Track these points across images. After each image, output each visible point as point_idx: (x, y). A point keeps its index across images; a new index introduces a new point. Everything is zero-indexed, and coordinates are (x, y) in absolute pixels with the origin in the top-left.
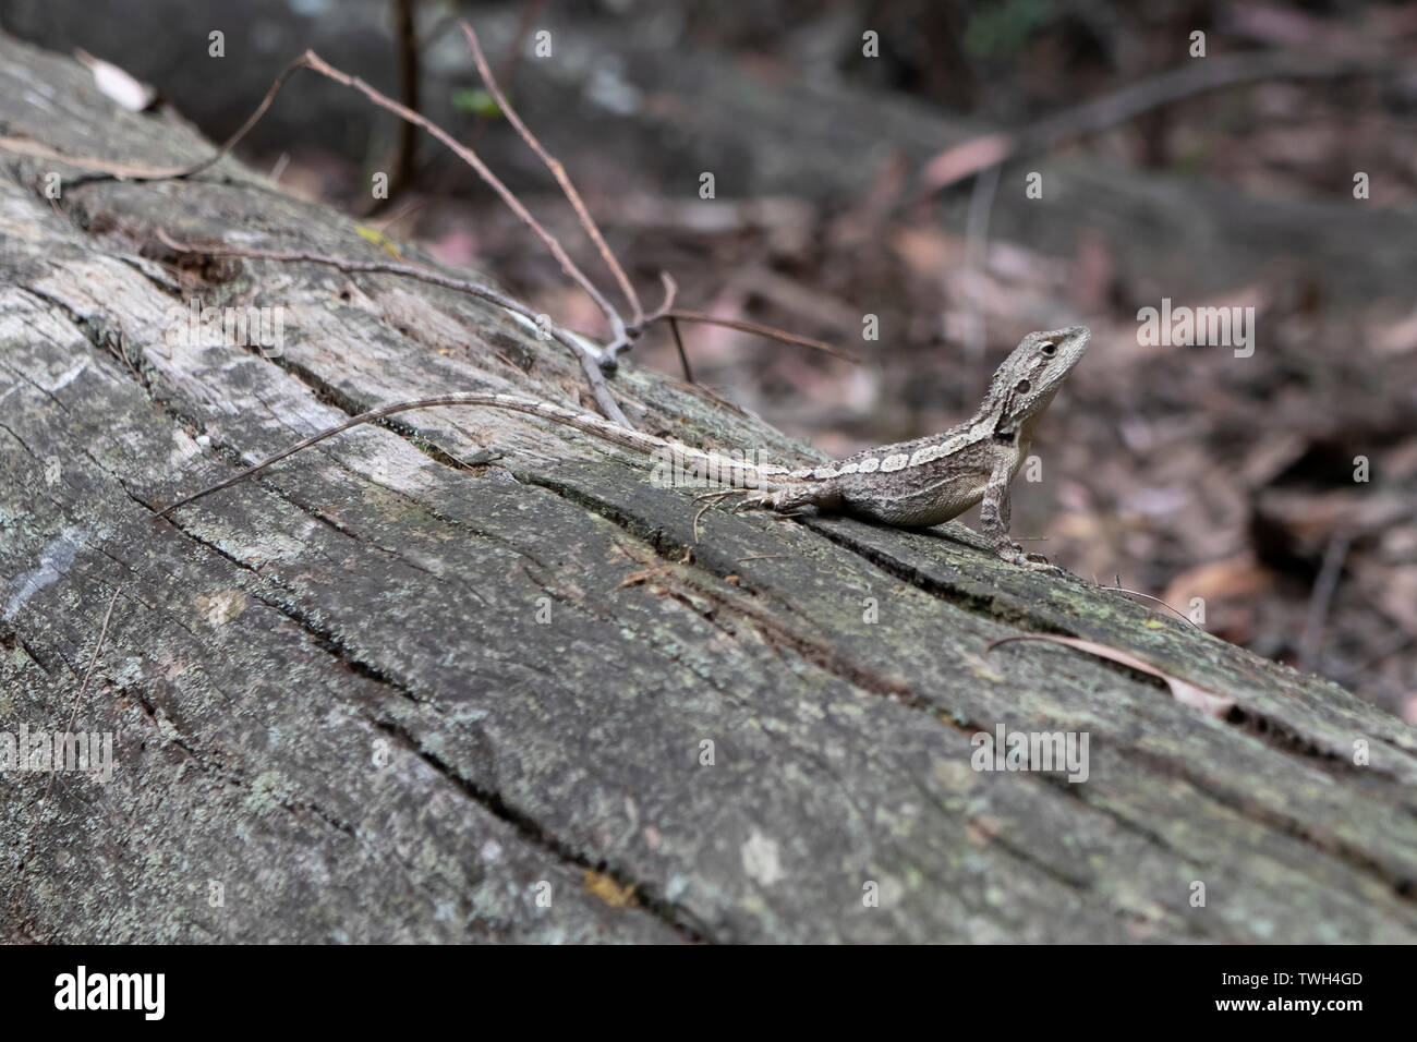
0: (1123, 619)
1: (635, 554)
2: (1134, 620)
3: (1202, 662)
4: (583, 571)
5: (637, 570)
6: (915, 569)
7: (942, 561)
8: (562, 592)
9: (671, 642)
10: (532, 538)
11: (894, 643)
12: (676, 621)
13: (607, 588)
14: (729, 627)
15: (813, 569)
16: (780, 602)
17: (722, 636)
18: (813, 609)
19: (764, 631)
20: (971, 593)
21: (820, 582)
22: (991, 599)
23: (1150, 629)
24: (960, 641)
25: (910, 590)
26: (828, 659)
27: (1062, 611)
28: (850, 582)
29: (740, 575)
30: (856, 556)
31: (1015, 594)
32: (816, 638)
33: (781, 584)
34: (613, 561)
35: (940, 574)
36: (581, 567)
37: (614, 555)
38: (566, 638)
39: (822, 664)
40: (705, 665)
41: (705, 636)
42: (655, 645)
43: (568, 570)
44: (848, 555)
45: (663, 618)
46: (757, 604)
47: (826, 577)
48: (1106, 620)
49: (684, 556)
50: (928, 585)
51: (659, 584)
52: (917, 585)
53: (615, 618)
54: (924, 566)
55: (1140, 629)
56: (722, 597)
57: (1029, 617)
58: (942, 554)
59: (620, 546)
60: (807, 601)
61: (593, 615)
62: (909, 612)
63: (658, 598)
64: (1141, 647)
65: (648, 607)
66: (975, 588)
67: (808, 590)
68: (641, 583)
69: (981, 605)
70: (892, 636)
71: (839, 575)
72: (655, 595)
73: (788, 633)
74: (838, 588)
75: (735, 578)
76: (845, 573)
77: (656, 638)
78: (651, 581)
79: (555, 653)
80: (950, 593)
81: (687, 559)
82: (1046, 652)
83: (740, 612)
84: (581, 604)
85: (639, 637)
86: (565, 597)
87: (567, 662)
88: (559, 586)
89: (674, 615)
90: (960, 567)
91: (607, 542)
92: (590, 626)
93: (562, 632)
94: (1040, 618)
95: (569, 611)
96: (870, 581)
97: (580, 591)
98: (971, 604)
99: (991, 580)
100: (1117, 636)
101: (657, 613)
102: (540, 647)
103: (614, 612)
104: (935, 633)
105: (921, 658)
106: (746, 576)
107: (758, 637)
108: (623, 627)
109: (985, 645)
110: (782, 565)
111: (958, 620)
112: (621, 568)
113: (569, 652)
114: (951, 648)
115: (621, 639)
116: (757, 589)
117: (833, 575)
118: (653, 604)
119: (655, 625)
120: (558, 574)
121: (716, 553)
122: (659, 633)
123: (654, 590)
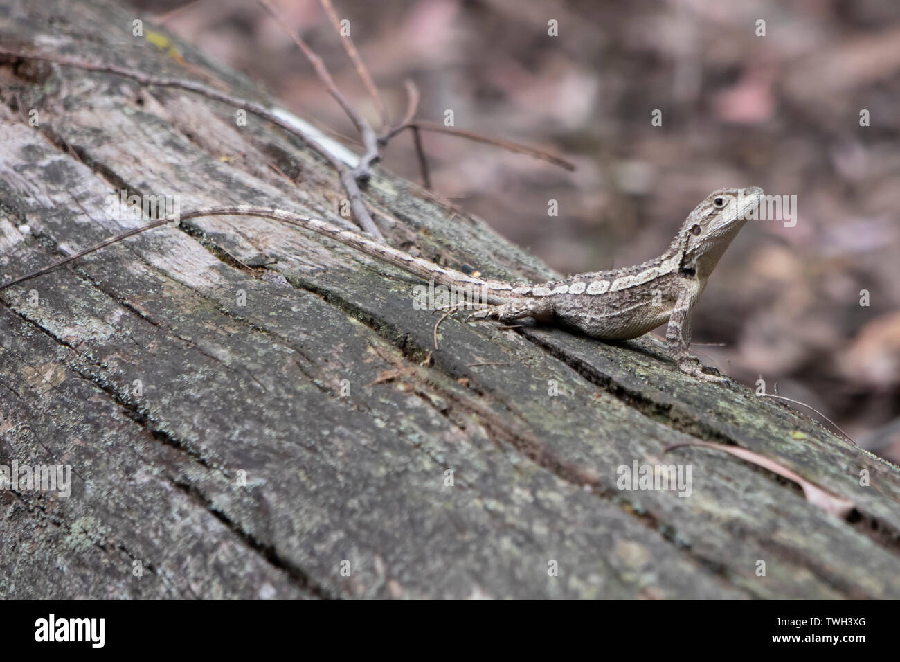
0: (774, 430)
1: (386, 356)
2: (783, 431)
3: (833, 470)
4: (345, 368)
5: (388, 369)
6: (610, 378)
7: (632, 372)
8: (327, 385)
9: (414, 432)
10: (303, 337)
11: (591, 442)
12: (418, 415)
13: (363, 383)
14: (460, 423)
15: (528, 375)
16: (501, 403)
17: (455, 429)
18: (528, 410)
19: (488, 427)
20: (654, 401)
21: (533, 387)
22: (670, 406)
23: (795, 439)
24: (643, 444)
25: (606, 397)
26: (538, 453)
27: (726, 420)
28: (558, 388)
29: (470, 378)
30: (563, 364)
31: (689, 404)
32: (529, 435)
33: (503, 387)
34: (368, 361)
35: (631, 383)
36: (343, 365)
37: (369, 355)
38: (331, 424)
39: (532, 457)
40: (440, 453)
41: (441, 429)
42: (401, 433)
43: (332, 366)
44: (557, 364)
45: (408, 411)
46: (483, 404)
47: (539, 383)
48: (760, 430)
49: (425, 359)
50: (621, 393)
51: (405, 383)
52: (610, 391)
53: (370, 409)
54: (618, 376)
55: (787, 439)
56: (456, 397)
57: (699, 424)
58: (633, 366)
59: (375, 348)
60: (523, 403)
61: (352, 406)
62: (603, 417)
63: (404, 394)
64: (786, 455)
65: (396, 401)
66: (657, 397)
67: (523, 394)
68: (391, 381)
69: (662, 411)
70: (589, 437)
71: (549, 381)
72: (402, 392)
73: (507, 430)
74: (548, 393)
75: (466, 380)
76: (554, 379)
77: (402, 428)
78: (399, 379)
79: (321, 435)
80: (637, 401)
81: (427, 361)
82: (710, 456)
83: (469, 409)
84: (342, 396)
85: (388, 426)
86: (330, 389)
87: (330, 444)
88: (324, 379)
89: (417, 410)
90: (647, 377)
91: (363, 344)
92: (349, 415)
93: (327, 418)
94: (708, 425)
95: (332, 401)
96: (573, 388)
97: (342, 385)
98: (654, 409)
99: (671, 390)
100: (767, 444)
101: (403, 407)
102: (309, 430)
103: (369, 404)
104: (624, 436)
105: (611, 456)
106: (475, 379)
107: (483, 432)
108: (375, 417)
109: (661, 448)
110: (505, 371)
111: (642, 426)
112: (374, 367)
113: (332, 435)
114: (635, 449)
115: (374, 427)
116: (484, 391)
117: (544, 382)
118: (399, 398)
119: (401, 417)
120: (325, 369)
121: (451, 358)
122: (405, 423)
123: (401, 387)
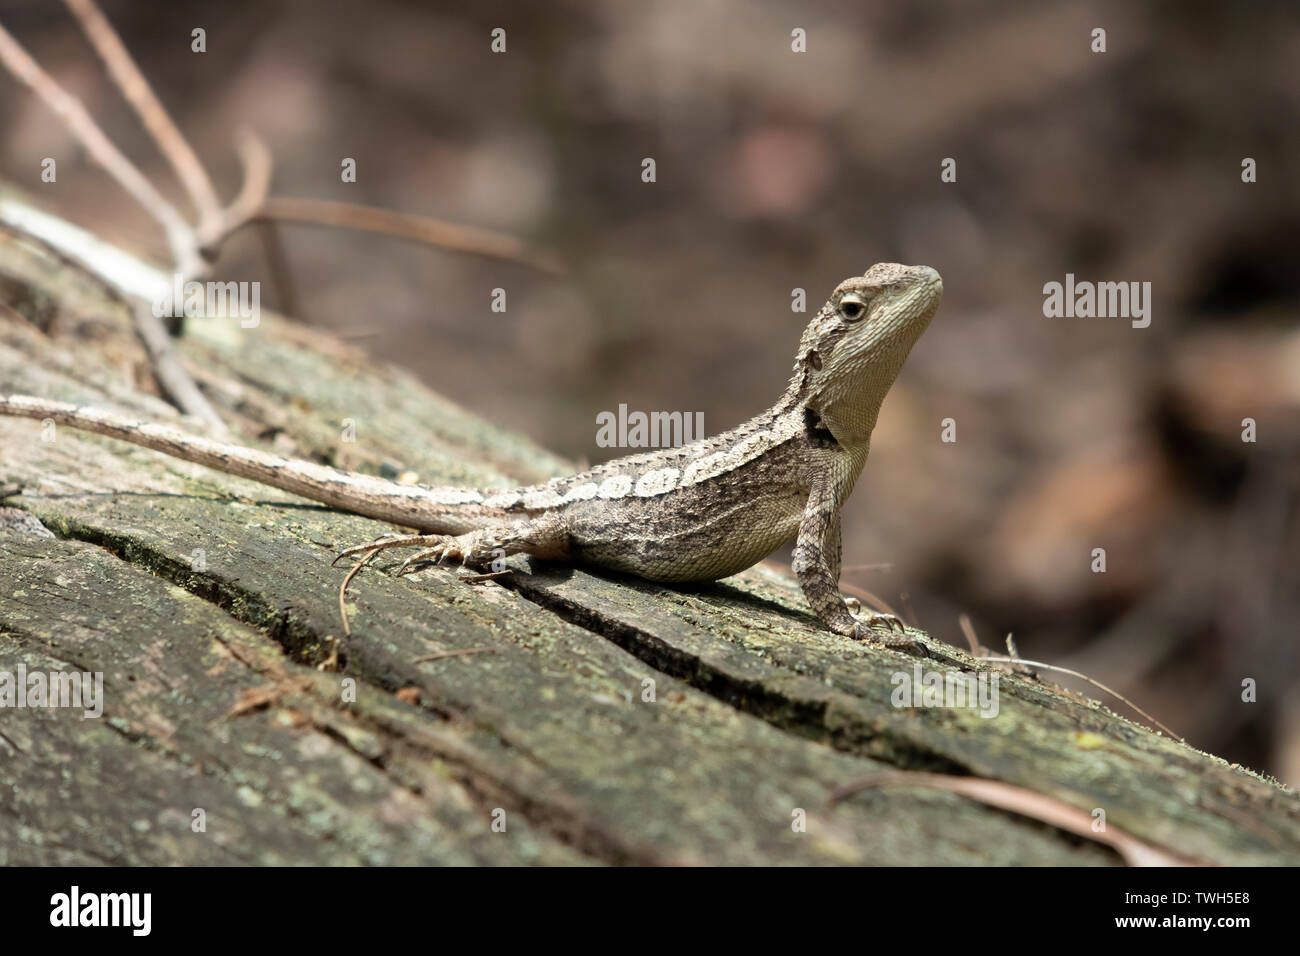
0: (1037, 734)
1: (249, 657)
2: (1055, 734)
3: (1172, 806)
4: (169, 689)
5: (257, 684)
6: (696, 659)
7: (737, 642)
8: (138, 727)
9: (320, 808)
10: (83, 634)
11: (679, 797)
12: (325, 772)
13: (208, 718)
14: (412, 782)
15: (536, 669)
16: (489, 731)
17: (401, 796)
18: (544, 742)
19: (467, 783)
20: (790, 697)
21: (549, 694)
22: (823, 707)
23: (1083, 749)
24: (784, 790)
25: (695, 698)
26: (575, 830)
27: (939, 723)
28: (598, 690)
29: (422, 686)
30: (601, 640)
31: (860, 696)
32: (552, 794)
33: (489, 700)
34: (215, 671)
35: (739, 667)
36: (164, 683)
37: (216, 659)
38: (149, 805)
39: (565, 838)
40: (377, 847)
41: (375, 797)
42: (294, 813)
43: (144, 688)
44: (589, 640)
45: (304, 767)
46: (452, 737)
47: (559, 684)
48: (1010, 736)
49: (327, 655)
50: (718, 685)
51: (292, 709)
52: (698, 684)
53: (227, 769)
54: (710, 652)
55: (1067, 750)
56: (397, 728)
57: (887, 736)
58: (738, 629)
59: (224, 643)
60: (532, 728)
61: (190, 765)
62: (696, 741)
63: (294, 732)
64: (1071, 785)
65: (278, 748)
66: (795, 688)
67: (530, 708)
68: (263, 707)
69: (807, 718)
70: (674, 787)
71: (578, 679)
72: (288, 728)
73: (506, 787)
74: (579, 702)
75: (413, 692)
76: (587, 673)
77: (296, 803)
78: (279, 703)
79: (132, 831)
80: (752, 699)
81: (332, 660)
82: (923, 804)
83: (426, 752)
84: (170, 746)
85: (267, 800)
86: (145, 736)
87: (152, 847)
88: (131, 715)
89: (321, 762)
90: (768, 650)
91: (203, 636)
92: (187, 784)
93: (144, 796)
94: (905, 738)
95: (150, 759)
96: (628, 686)
97: (166, 725)
98: (790, 714)
99: (819, 672)
100: (1032, 767)
101: (292, 758)
102: (109, 822)
103: (224, 758)
104: (744, 778)
105: (725, 823)
106: (431, 688)
107: (459, 796)
108: (239, 785)
109: (823, 796)
110: (487, 666)
111: (777, 752)
112: (229, 682)
113: (156, 829)
114: (769, 802)
115: (238, 805)
116: (451, 710)
117: (569, 680)
118: (284, 742)
119: (292, 779)
120: (130, 696)
121: (380, 650)
122: (301, 792)
123: (285, 719)
